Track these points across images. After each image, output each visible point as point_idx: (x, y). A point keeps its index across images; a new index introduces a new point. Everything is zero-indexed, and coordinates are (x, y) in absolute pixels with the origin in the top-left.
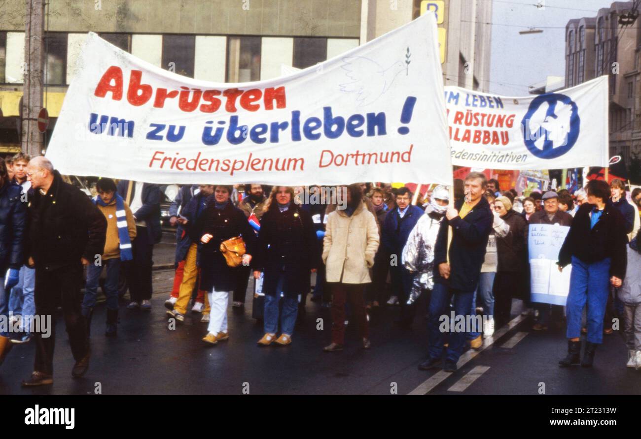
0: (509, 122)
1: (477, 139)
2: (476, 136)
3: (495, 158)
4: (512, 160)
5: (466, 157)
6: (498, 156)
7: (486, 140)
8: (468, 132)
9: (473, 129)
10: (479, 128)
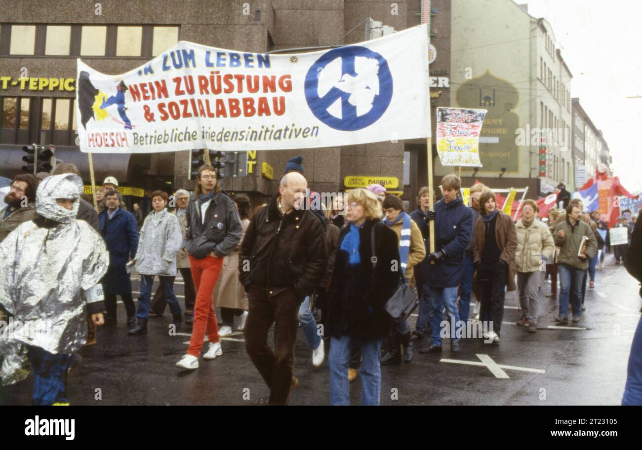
0: (285, 85)
1: (235, 111)
2: (232, 108)
3: (268, 134)
4: (296, 136)
5: (230, 138)
6: (272, 131)
7: (249, 111)
8: (220, 102)
9: (225, 97)
10: (235, 95)
